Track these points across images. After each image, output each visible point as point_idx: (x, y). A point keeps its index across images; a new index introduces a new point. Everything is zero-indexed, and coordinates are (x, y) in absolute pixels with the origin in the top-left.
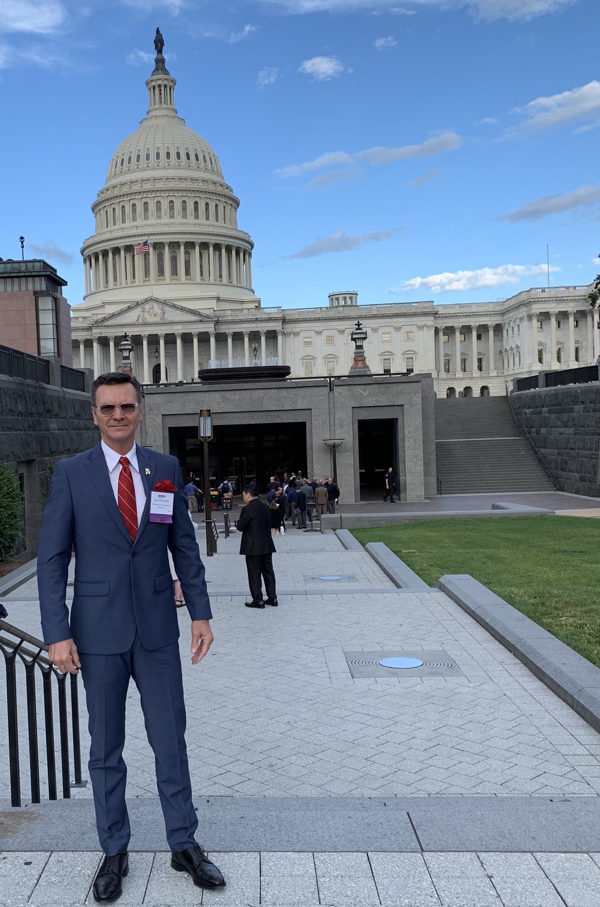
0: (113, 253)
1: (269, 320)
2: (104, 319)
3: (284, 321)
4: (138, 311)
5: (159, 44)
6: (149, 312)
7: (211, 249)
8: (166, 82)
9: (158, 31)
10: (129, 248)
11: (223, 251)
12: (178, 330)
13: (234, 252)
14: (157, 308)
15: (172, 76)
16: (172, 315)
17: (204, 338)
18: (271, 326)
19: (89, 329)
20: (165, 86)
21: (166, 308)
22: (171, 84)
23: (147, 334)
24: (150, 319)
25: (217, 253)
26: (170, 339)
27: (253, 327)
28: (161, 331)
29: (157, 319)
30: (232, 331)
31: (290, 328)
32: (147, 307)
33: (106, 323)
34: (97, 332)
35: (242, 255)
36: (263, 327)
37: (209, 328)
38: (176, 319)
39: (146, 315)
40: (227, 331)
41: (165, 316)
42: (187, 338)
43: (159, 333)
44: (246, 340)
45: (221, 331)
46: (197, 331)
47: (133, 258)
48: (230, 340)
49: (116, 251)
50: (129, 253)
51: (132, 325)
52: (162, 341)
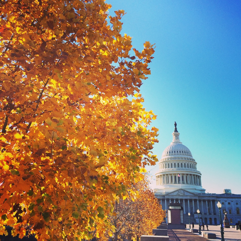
1: (213, 197)
3: (217, 197)
4: (177, 192)
5: (176, 125)
7: (192, 176)
8: (177, 134)
9: (175, 122)
11: (195, 176)
12: (188, 198)
14: (182, 192)
15: (179, 132)
17: (195, 200)
18: (213, 198)
19: (164, 196)
20: (178, 135)
21: (185, 192)
22: (179, 134)
23: (180, 198)
24: (181, 194)
26: (186, 200)
27: (208, 198)
29: (183, 195)
30: (202, 199)
31: (218, 199)
32: (180, 191)
33: (169, 195)
34: (166, 197)
35: (199, 177)
36: (211, 199)
37: (197, 198)
38: (188, 195)
39: (179, 193)
41: (185, 194)
42: (191, 200)
43: (183, 198)
44: (207, 202)
45: (199, 199)
46: (194, 199)
47: (172, 177)
48: (202, 201)
49: (167, 175)
50: (170, 176)
51: (176, 196)
52: (184, 201)
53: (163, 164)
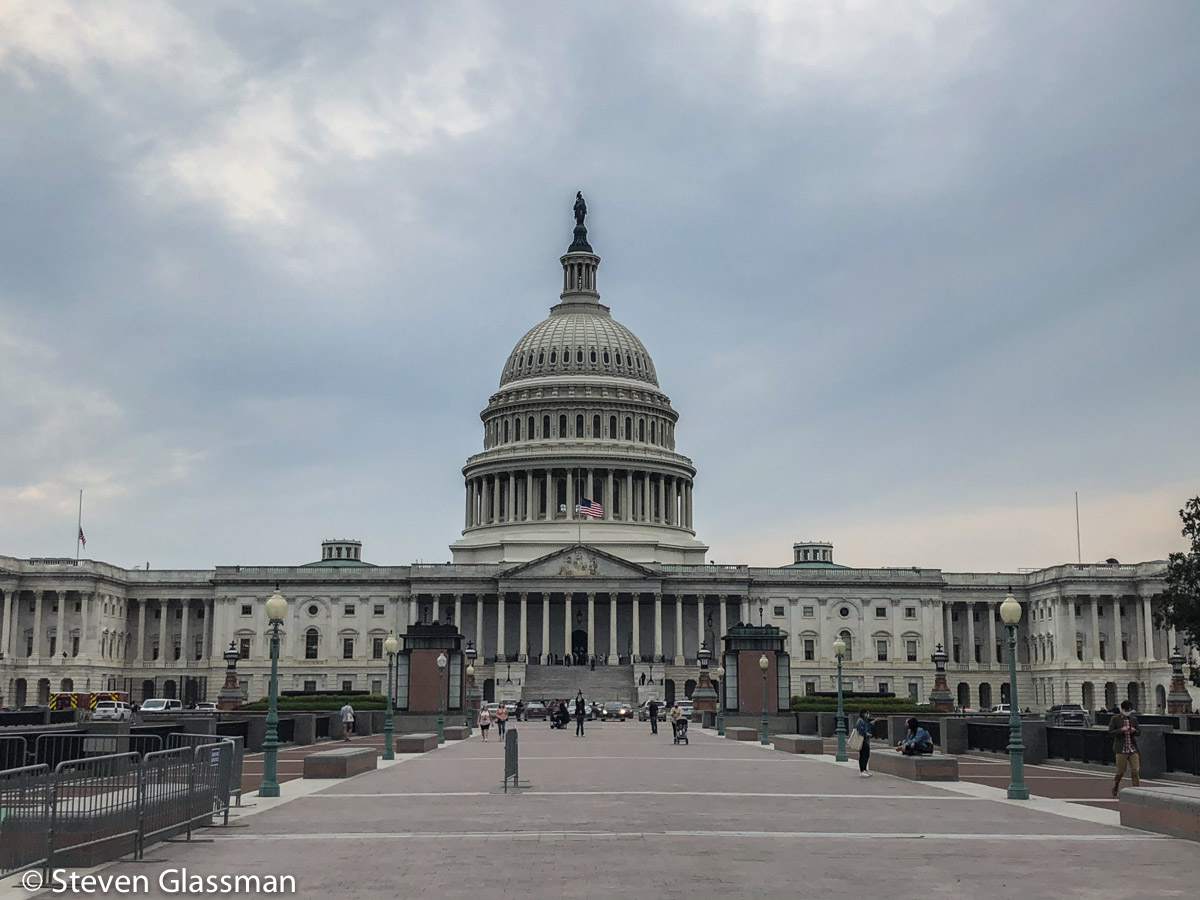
0: (516, 479)
1: (732, 582)
2: (516, 570)
3: (751, 583)
4: (561, 562)
5: (580, 212)
6: (576, 563)
7: (647, 481)
8: (587, 261)
9: (579, 194)
10: (540, 475)
11: (662, 482)
12: (614, 588)
13: (675, 484)
14: (586, 560)
16: (605, 569)
17: (647, 601)
18: (733, 590)
19: (494, 581)
21: (599, 560)
23: (571, 592)
24: (578, 572)
25: (654, 486)
26: (602, 601)
27: (710, 590)
28: (592, 589)
29: (587, 573)
30: (682, 593)
31: (756, 593)
32: (573, 556)
33: (519, 575)
34: (503, 587)
35: (683, 486)
36: (724, 590)
37: (656, 589)
38: (612, 575)
39: (572, 568)
40: (675, 593)
41: (597, 570)
42: (625, 601)
43: (588, 592)
44: (701, 606)
45: (667, 592)
46: (639, 591)
47: (544, 486)
48: (679, 605)
49: (521, 475)
50: (536, 479)
51: (553, 579)
52: (591, 604)
53: (502, 416)
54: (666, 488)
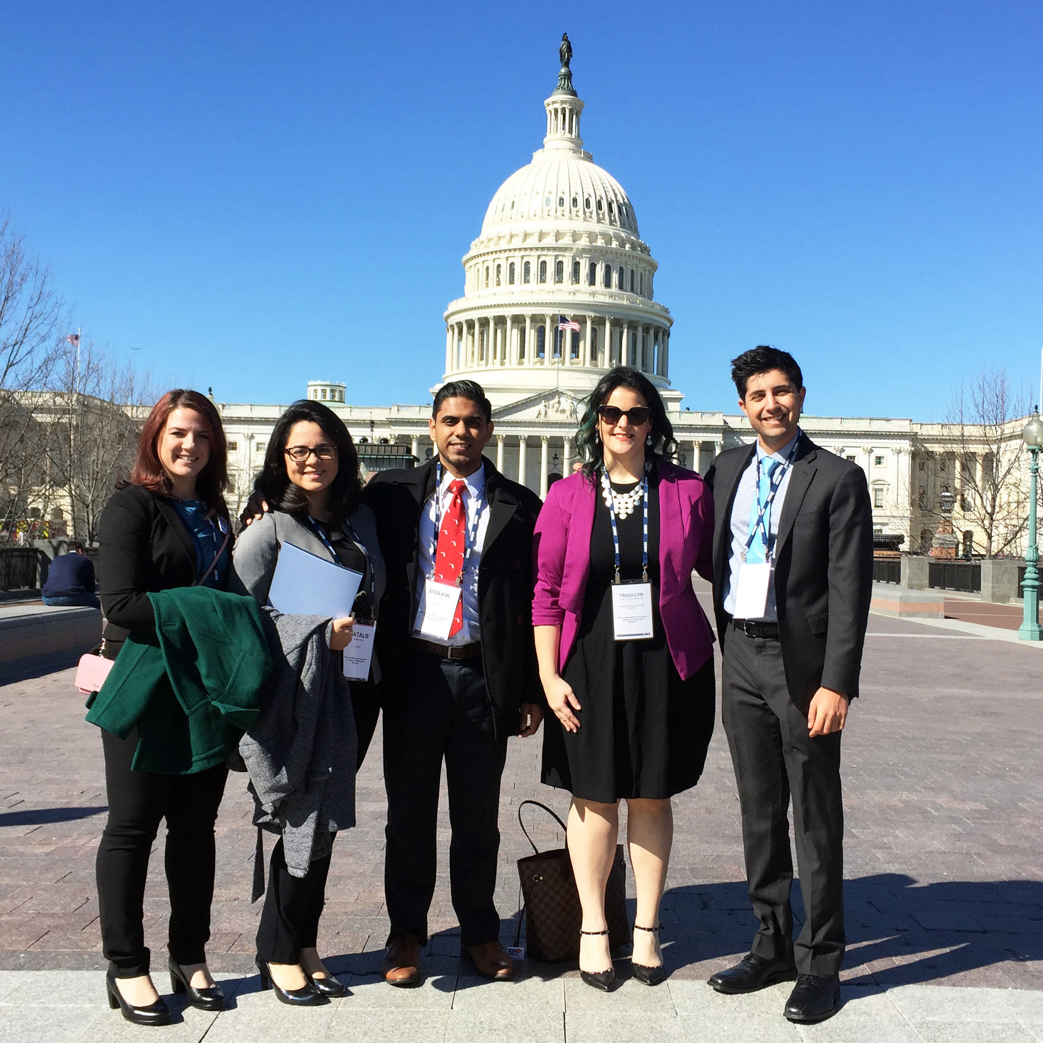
0: (495, 324)
3: (725, 430)
5: (566, 54)
6: (553, 407)
7: (625, 328)
9: (565, 38)
10: (518, 320)
11: (640, 329)
13: (652, 332)
14: (564, 403)
15: (580, 96)
23: (548, 436)
24: (553, 416)
25: (631, 332)
28: (568, 433)
29: (563, 418)
31: (730, 440)
32: (551, 402)
35: (661, 334)
36: (698, 437)
39: (550, 412)
41: (574, 414)
43: (564, 436)
47: (523, 332)
49: (500, 321)
50: (516, 325)
52: (567, 448)
53: (484, 262)
54: (643, 336)
